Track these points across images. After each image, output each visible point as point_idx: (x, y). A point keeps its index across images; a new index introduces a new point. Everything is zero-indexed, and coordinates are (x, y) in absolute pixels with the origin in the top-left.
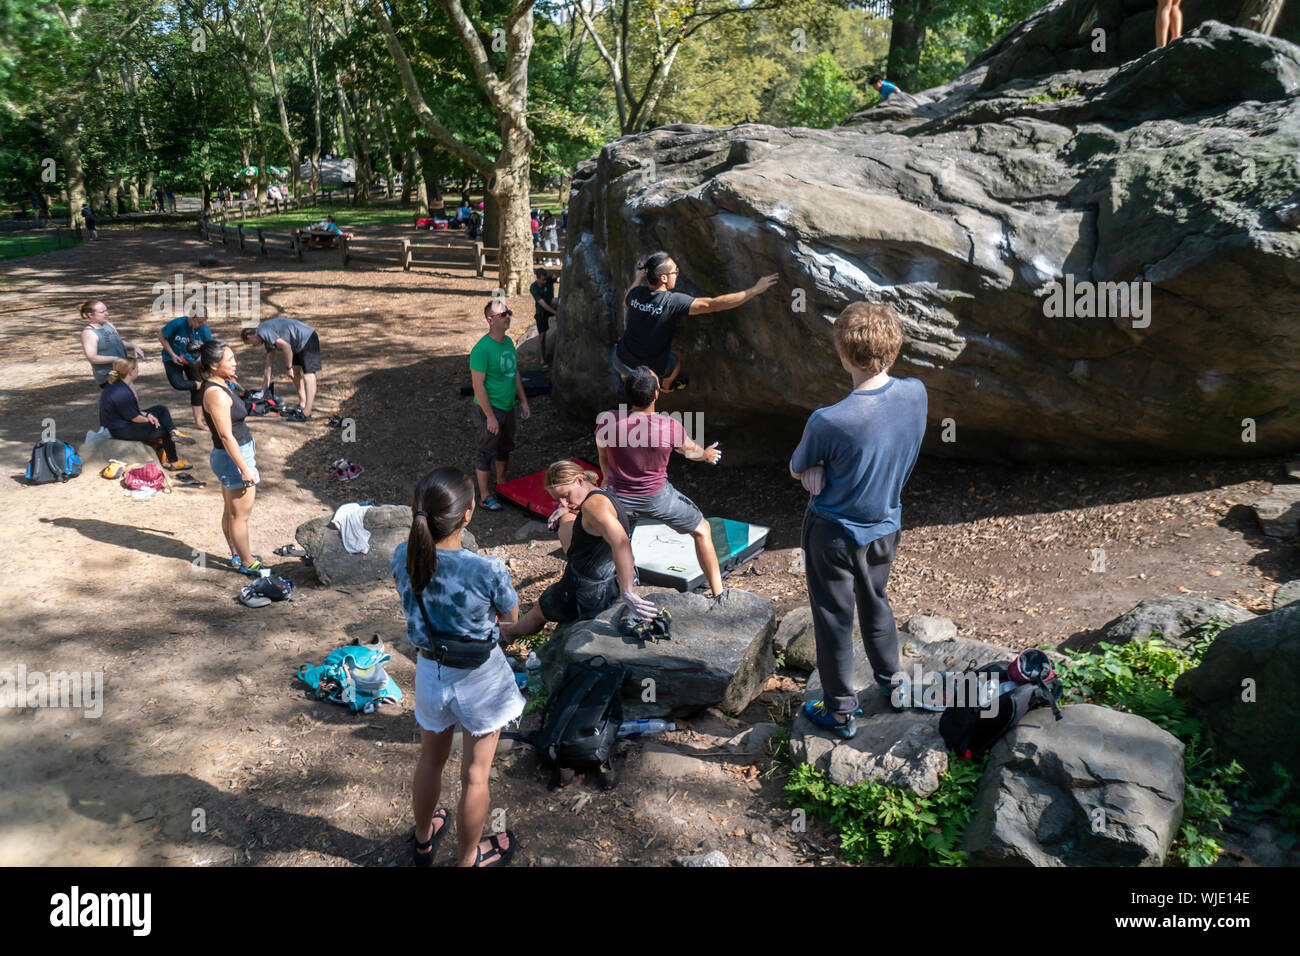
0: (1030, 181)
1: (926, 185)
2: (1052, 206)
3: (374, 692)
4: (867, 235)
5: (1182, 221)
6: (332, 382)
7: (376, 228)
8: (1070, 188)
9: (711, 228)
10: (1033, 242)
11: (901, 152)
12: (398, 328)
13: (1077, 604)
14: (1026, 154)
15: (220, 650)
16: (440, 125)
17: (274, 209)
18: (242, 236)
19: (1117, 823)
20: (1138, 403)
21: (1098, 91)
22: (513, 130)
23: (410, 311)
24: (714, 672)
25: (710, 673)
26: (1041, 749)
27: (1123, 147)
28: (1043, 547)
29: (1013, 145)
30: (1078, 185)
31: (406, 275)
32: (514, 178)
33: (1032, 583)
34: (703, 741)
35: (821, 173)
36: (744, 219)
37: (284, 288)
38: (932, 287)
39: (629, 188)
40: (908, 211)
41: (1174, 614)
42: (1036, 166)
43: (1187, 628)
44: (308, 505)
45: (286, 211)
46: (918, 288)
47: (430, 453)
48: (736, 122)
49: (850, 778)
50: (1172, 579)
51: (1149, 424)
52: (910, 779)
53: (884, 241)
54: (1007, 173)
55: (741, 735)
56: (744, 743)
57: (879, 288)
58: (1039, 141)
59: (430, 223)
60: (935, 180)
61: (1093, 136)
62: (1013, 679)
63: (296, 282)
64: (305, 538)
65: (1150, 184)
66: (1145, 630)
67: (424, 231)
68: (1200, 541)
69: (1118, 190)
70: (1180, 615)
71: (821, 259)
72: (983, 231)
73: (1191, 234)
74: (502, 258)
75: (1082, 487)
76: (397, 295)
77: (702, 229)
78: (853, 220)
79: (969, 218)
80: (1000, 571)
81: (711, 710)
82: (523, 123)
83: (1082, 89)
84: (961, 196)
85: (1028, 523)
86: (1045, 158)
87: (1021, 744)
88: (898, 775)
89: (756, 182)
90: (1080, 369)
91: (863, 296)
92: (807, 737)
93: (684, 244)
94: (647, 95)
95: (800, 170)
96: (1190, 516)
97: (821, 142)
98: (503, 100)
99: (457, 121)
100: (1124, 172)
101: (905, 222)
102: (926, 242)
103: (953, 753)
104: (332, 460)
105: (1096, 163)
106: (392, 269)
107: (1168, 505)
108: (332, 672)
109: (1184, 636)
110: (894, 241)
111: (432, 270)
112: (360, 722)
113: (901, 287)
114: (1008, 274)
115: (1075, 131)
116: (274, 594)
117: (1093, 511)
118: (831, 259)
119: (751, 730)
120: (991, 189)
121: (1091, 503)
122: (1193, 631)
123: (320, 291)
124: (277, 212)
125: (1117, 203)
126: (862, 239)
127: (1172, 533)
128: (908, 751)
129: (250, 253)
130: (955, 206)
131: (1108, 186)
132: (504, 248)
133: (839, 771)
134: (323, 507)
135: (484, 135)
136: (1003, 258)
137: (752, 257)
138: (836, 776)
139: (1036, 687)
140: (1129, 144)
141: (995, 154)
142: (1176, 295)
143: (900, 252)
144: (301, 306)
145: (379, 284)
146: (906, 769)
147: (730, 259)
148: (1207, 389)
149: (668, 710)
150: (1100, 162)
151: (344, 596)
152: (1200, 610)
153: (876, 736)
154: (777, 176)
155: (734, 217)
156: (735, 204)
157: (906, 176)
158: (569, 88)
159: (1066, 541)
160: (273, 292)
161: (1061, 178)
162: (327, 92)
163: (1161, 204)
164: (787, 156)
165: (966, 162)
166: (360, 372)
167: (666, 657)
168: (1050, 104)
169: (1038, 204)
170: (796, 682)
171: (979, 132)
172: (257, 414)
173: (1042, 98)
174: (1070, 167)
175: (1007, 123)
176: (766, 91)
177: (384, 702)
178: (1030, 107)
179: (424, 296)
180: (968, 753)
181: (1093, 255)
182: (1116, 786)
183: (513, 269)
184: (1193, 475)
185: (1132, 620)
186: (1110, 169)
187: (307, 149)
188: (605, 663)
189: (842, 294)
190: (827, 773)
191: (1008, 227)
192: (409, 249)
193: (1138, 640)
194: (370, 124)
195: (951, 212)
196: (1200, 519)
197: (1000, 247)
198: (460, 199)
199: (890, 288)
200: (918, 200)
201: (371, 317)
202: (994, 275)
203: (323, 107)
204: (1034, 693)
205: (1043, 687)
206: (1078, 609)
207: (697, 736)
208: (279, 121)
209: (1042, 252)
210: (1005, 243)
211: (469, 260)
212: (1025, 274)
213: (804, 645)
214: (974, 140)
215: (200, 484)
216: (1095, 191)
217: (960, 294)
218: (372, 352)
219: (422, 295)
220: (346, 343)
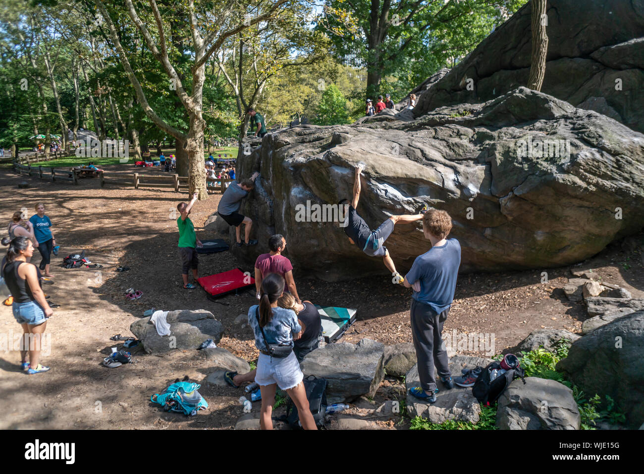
0: (461, 152)
1: (419, 154)
2: (471, 163)
3: (196, 404)
4: (400, 176)
5: (526, 169)
6: (111, 248)
7: (113, 166)
8: (477, 155)
9: (328, 172)
10: (467, 178)
11: (406, 139)
12: (140, 218)
13: (501, 336)
14: (457, 140)
15: (104, 389)
16: (157, 117)
17: (54, 157)
18: (41, 171)
19: (559, 425)
20: (512, 246)
21: (479, 113)
22: (196, 120)
23: (144, 209)
24: (365, 379)
25: (363, 379)
26: (521, 397)
27: (497, 138)
28: (481, 311)
29: (451, 136)
30: (481, 154)
31: (136, 191)
32: (196, 143)
33: (480, 328)
34: (363, 412)
35: (374, 148)
36: (344, 168)
37: (71, 199)
38: (427, 197)
39: (286, 154)
40: (415, 165)
41: (546, 337)
42: (462, 145)
43: (553, 343)
44: (119, 313)
45: (61, 158)
46: (422, 198)
47: (176, 283)
48: (292, 114)
49: (440, 420)
50: (537, 322)
51: (516, 255)
52: (468, 417)
53: (407, 178)
54: (450, 148)
55: (381, 407)
56: (383, 411)
57: (406, 199)
58: (461, 135)
59: (143, 164)
60: (422, 151)
61: (483, 133)
62: (503, 368)
63: (77, 196)
64: (136, 330)
65: (511, 154)
66: (536, 345)
67: (139, 168)
68: (544, 305)
69: (499, 158)
70: (549, 337)
71: (381, 186)
72: (447, 174)
73: (531, 175)
74: (190, 182)
75: (491, 283)
76: (134, 201)
77: (324, 173)
78: (393, 170)
79: (441, 168)
80: (465, 324)
81: (362, 397)
82: (201, 116)
83: (472, 112)
84: (435, 158)
85: (472, 301)
86: (465, 142)
87: (512, 396)
88: (461, 416)
89: (349, 152)
90: (488, 232)
91: (399, 202)
92: (415, 404)
93: (315, 179)
94: (251, 102)
95: (365, 146)
96: (538, 294)
97: (371, 134)
98: (191, 105)
99: (164, 114)
100: (499, 149)
101: (415, 170)
102: (425, 179)
103: (482, 404)
104: (124, 289)
105: (487, 145)
106: (128, 188)
107: (528, 289)
108: (172, 396)
109: (552, 346)
110: (412, 178)
111: (151, 188)
112: (192, 420)
113: (415, 198)
114: (458, 192)
115: (474, 131)
116: (123, 360)
117: (498, 294)
118: (385, 186)
119: (384, 404)
120: (445, 155)
121: (496, 291)
122: (555, 344)
123: (91, 200)
124: (56, 158)
125: (499, 162)
126: (398, 177)
127: (532, 302)
128: (462, 405)
129: (46, 181)
130: (433, 163)
131: (494, 154)
132: (191, 177)
133: (434, 418)
134: (127, 314)
135: (178, 121)
136: (456, 185)
137: (348, 185)
138: (433, 420)
139: (514, 370)
140: (499, 137)
141: (444, 140)
142: (526, 200)
143: (414, 183)
144: (82, 208)
145: (123, 196)
146: (464, 413)
147: (338, 186)
148: (539, 239)
149: (344, 399)
150: (489, 144)
151: (160, 358)
152: (557, 335)
153: (444, 400)
154: (357, 150)
155: (339, 168)
156: (341, 162)
157: (410, 150)
158: (220, 99)
159: (490, 308)
160: (65, 201)
161: (473, 151)
162: (81, 96)
163: (517, 162)
164: (358, 140)
165: (433, 143)
166: (126, 242)
167: (342, 373)
168: (460, 118)
169: (466, 162)
170: (390, 382)
171: (436, 131)
172: (76, 267)
173: (456, 115)
174: (476, 146)
175: (446, 127)
176: (305, 100)
177: (200, 409)
178: (452, 119)
179: (149, 202)
180: (488, 403)
181: (491, 183)
182: (554, 409)
183: (197, 187)
184: (535, 276)
185: (529, 341)
186: (493, 147)
187: (72, 126)
188: (316, 379)
189: (390, 202)
190: (429, 419)
191: (457, 172)
192: (138, 177)
193: (533, 349)
194: (106, 113)
195: (433, 166)
196: (542, 296)
197: (454, 180)
198: (156, 151)
199: (410, 199)
200: (416, 160)
201: (124, 213)
202: (453, 193)
203: (80, 104)
204: (514, 373)
205: (517, 370)
206: (502, 338)
207: (360, 410)
208: (57, 111)
209: (471, 182)
210: (456, 179)
211: (171, 183)
212: (465, 191)
213: (392, 364)
214: (434, 134)
215: (57, 306)
216: (489, 156)
217: (439, 201)
218: (130, 232)
219: (148, 201)
220: (114, 227)
